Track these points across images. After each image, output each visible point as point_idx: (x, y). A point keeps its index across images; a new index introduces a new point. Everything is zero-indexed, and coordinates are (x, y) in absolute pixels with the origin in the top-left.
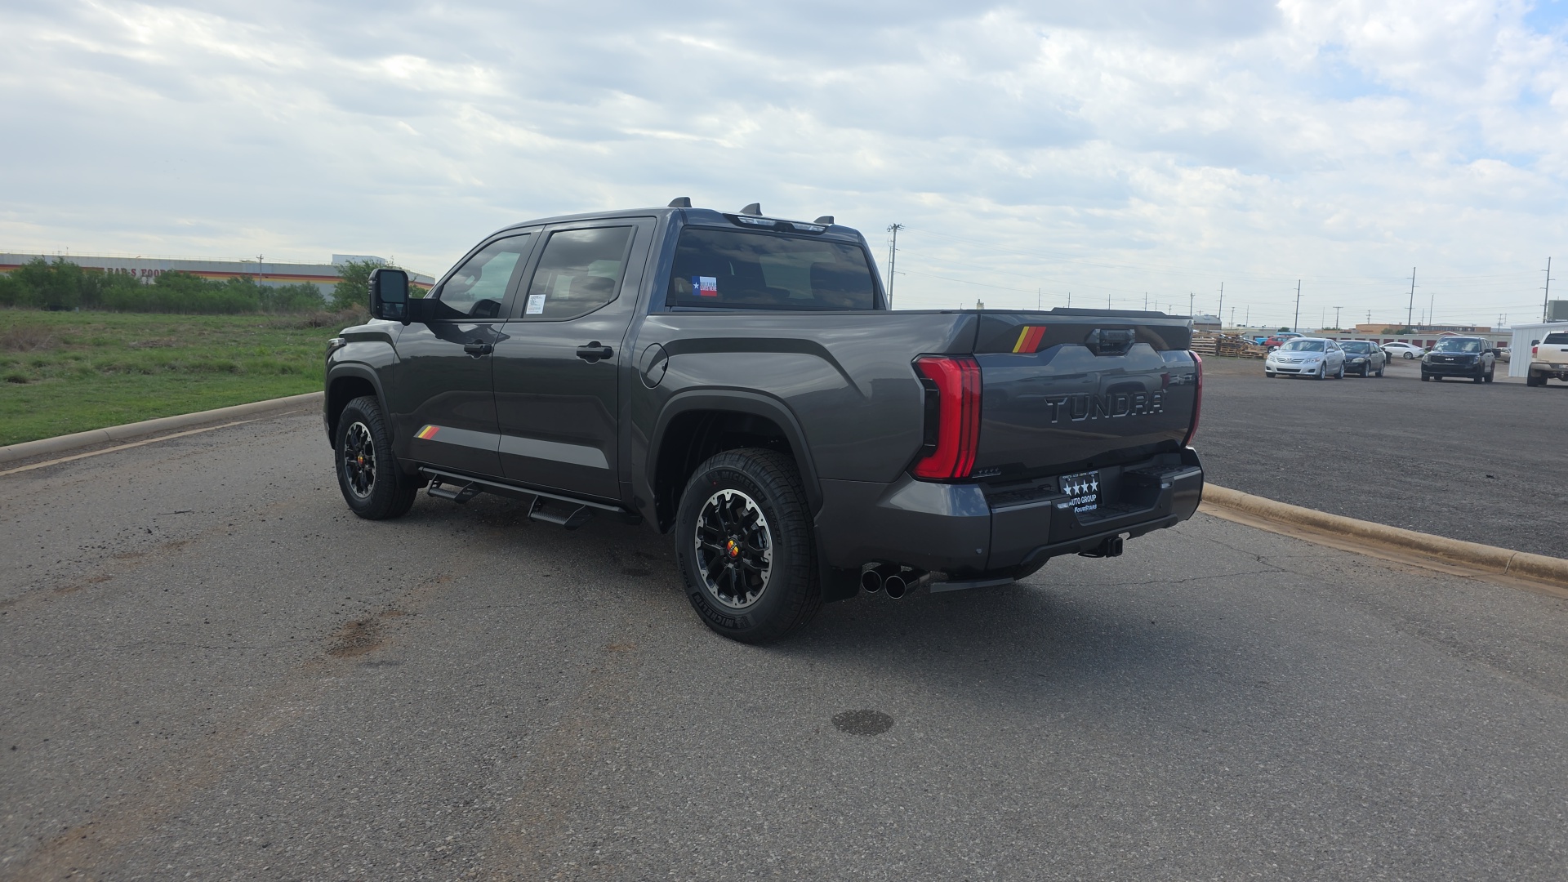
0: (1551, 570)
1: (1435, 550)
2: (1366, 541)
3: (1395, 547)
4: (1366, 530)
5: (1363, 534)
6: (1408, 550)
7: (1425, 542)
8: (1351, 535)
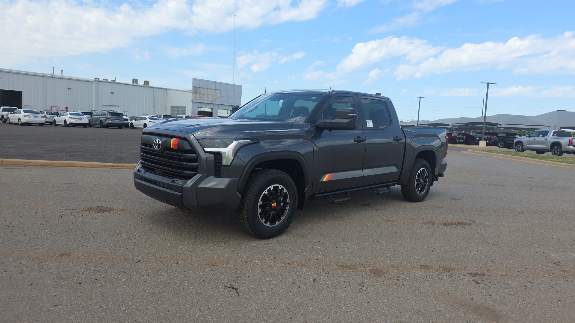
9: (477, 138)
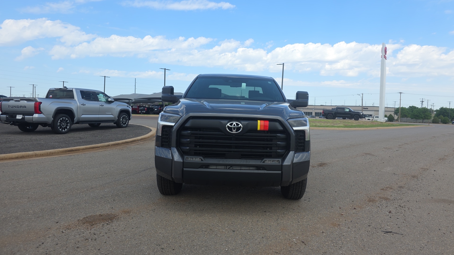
0: (115, 144)
1: (99, 147)
2: (85, 150)
3: (92, 149)
4: (83, 148)
5: (83, 149)
6: (95, 149)
7: (96, 146)
8: (81, 150)
9: (156, 110)
